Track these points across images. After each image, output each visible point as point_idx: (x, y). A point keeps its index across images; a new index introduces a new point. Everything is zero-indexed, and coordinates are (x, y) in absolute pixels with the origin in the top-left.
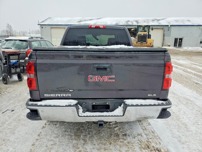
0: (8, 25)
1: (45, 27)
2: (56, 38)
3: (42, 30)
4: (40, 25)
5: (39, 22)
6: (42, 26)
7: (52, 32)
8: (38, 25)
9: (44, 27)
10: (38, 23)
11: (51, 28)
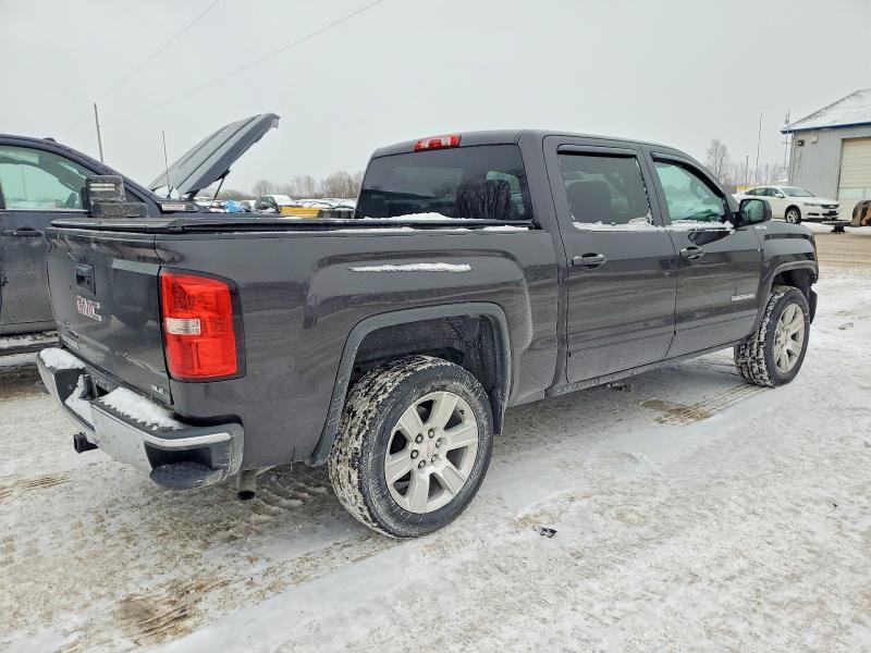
0: (716, 143)
1: (814, 139)
2: (864, 188)
3: (798, 156)
4: (790, 132)
5: (787, 122)
6: (801, 137)
7: (843, 161)
8: (784, 132)
9: (809, 139)
10: (784, 126)
11: (844, 140)
